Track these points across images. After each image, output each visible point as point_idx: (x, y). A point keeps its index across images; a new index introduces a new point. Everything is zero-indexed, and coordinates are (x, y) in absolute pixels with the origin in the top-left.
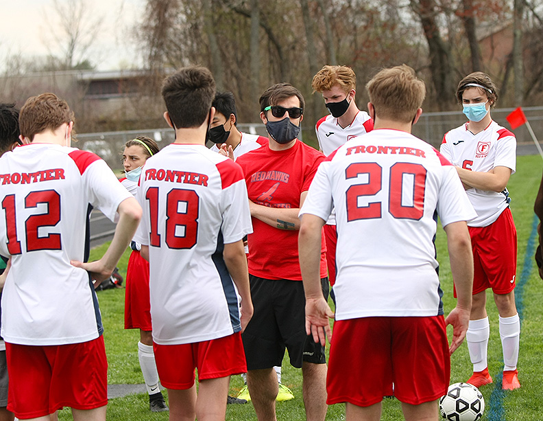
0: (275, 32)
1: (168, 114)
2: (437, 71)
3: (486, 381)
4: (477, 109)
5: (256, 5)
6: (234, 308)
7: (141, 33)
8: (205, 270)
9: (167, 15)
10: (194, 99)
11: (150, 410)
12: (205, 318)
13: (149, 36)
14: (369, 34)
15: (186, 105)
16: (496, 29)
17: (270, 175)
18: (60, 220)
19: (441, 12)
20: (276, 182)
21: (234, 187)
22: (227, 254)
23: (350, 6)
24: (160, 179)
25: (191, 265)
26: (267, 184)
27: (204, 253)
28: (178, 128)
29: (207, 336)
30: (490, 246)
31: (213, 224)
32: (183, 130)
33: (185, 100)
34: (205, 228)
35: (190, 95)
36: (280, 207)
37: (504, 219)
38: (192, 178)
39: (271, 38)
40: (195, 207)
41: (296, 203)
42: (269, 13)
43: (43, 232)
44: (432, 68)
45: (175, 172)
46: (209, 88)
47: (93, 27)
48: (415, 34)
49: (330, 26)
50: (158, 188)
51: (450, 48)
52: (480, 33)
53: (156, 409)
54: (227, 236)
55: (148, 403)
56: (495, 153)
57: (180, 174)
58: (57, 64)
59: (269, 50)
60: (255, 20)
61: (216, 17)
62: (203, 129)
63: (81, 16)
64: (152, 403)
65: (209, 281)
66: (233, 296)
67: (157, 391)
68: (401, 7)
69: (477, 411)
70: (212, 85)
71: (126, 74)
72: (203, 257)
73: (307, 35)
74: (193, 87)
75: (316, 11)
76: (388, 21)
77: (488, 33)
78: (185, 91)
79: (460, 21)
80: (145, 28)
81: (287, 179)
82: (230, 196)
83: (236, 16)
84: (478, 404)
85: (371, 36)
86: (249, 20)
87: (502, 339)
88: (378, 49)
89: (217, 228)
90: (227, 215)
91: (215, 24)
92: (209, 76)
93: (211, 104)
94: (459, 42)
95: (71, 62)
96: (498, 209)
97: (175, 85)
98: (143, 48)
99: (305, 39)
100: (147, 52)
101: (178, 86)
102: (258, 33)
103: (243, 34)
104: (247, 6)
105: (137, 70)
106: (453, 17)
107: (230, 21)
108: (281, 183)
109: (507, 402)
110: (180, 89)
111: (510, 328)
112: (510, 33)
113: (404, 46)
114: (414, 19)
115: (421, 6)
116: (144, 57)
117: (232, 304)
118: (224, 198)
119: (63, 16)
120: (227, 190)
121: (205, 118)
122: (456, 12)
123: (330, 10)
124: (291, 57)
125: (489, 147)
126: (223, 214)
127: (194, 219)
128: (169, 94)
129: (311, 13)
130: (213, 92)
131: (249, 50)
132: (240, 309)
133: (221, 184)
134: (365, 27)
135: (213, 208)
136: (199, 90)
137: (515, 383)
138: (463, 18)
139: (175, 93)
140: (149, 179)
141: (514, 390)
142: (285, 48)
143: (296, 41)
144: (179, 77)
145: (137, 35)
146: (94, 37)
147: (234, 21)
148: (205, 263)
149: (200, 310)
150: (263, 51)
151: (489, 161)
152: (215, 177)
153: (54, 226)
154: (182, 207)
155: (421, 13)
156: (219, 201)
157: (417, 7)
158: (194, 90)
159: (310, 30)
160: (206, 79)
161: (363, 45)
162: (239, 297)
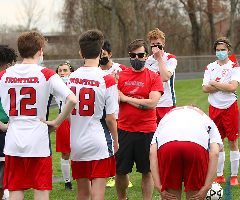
0: (122, 17)
1: (81, 52)
2: (195, 37)
3: (223, 181)
4: (223, 54)
5: (114, 5)
6: (110, 145)
7: (61, 16)
8: (97, 127)
9: (74, 8)
10: (94, 45)
11: (65, 190)
12: (96, 150)
13: (65, 17)
14: (165, 20)
15: (90, 48)
16: (222, 19)
17: (134, 83)
18: (36, 102)
19: (198, 11)
20: (138, 86)
21: (112, 88)
22: (107, 119)
23: (156, 7)
24: (77, 83)
25: (90, 124)
26: (133, 87)
27: (96, 119)
28: (86, 59)
29: (97, 158)
30: (228, 118)
31: (101, 105)
32: (88, 60)
33: (90, 45)
34: (97, 107)
35: (92, 43)
36: (139, 98)
37: (234, 106)
38: (92, 83)
39: (121, 20)
40: (93, 96)
41: (147, 97)
42: (120, 9)
43: (29, 107)
44: (193, 35)
45: (84, 80)
46: (101, 40)
47: (39, 13)
48: (186, 20)
49: (147, 15)
50: (76, 87)
51: (201, 27)
52: (215, 21)
53: (68, 190)
54: (108, 111)
55: (65, 186)
56: (231, 75)
57: (86, 81)
58: (23, 29)
59: (119, 25)
60: (113, 12)
61: (96, 10)
62: (98, 60)
63: (34, 8)
64: (67, 186)
65: (98, 132)
66: (110, 139)
67: (69, 181)
68: (180, 8)
69: (220, 195)
70: (103, 39)
71: (54, 35)
72: (96, 120)
73: (137, 19)
74: (94, 40)
75: (141, 8)
76: (174, 14)
77: (219, 21)
78: (90, 41)
79: (206, 15)
80: (64, 14)
81: (143, 85)
82: (109, 92)
83: (105, 9)
84: (220, 192)
85: (166, 21)
86: (111, 12)
87: (231, 162)
88: (169, 27)
89: (103, 107)
90: (108, 101)
91: (95, 13)
92: (101, 35)
93: (102, 48)
94: (205, 25)
95: (29, 28)
96: (232, 101)
97: (85, 38)
98: (62, 23)
99: (136, 21)
100: (64, 24)
101: (86, 39)
102: (115, 17)
103: (108, 18)
104: (110, 5)
105: (59, 33)
106: (203, 13)
107: (102, 12)
108: (140, 87)
109: (233, 191)
110: (87, 40)
111: (235, 156)
112: (229, 21)
113: (181, 26)
114: (186, 13)
115: (189, 8)
116: (62, 27)
117: (109, 143)
118: (107, 93)
119: (26, 7)
120: (108, 89)
121: (99, 54)
122: (205, 11)
123: (147, 8)
124: (129, 29)
125: (228, 72)
126: (106, 100)
127: (92, 102)
128: (82, 43)
129: (139, 10)
130: (103, 42)
131: (110, 25)
132: (113, 146)
133: (105, 86)
134: (163, 17)
135: (102, 98)
136: (96, 41)
137: (236, 183)
138: (208, 13)
139: (85, 42)
140: (71, 83)
141: (236, 186)
142: (126, 25)
143: (132, 22)
144: (87, 35)
145: (60, 17)
146: (40, 17)
147: (104, 12)
148: (97, 123)
149: (94, 146)
150: (117, 26)
151: (228, 78)
152: (103, 82)
153: (34, 104)
154: (87, 97)
155: (189, 11)
156: (104, 94)
157: (187, 7)
158: (94, 41)
159: (138, 17)
160: (100, 36)
161: (162, 25)
162: (112, 140)
